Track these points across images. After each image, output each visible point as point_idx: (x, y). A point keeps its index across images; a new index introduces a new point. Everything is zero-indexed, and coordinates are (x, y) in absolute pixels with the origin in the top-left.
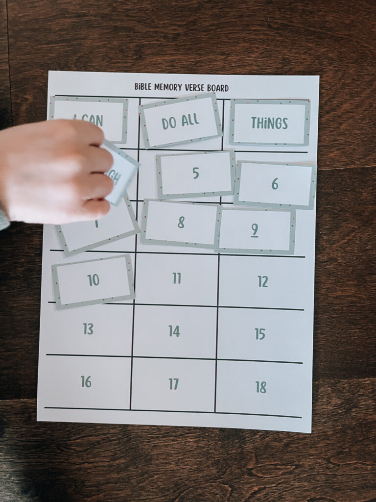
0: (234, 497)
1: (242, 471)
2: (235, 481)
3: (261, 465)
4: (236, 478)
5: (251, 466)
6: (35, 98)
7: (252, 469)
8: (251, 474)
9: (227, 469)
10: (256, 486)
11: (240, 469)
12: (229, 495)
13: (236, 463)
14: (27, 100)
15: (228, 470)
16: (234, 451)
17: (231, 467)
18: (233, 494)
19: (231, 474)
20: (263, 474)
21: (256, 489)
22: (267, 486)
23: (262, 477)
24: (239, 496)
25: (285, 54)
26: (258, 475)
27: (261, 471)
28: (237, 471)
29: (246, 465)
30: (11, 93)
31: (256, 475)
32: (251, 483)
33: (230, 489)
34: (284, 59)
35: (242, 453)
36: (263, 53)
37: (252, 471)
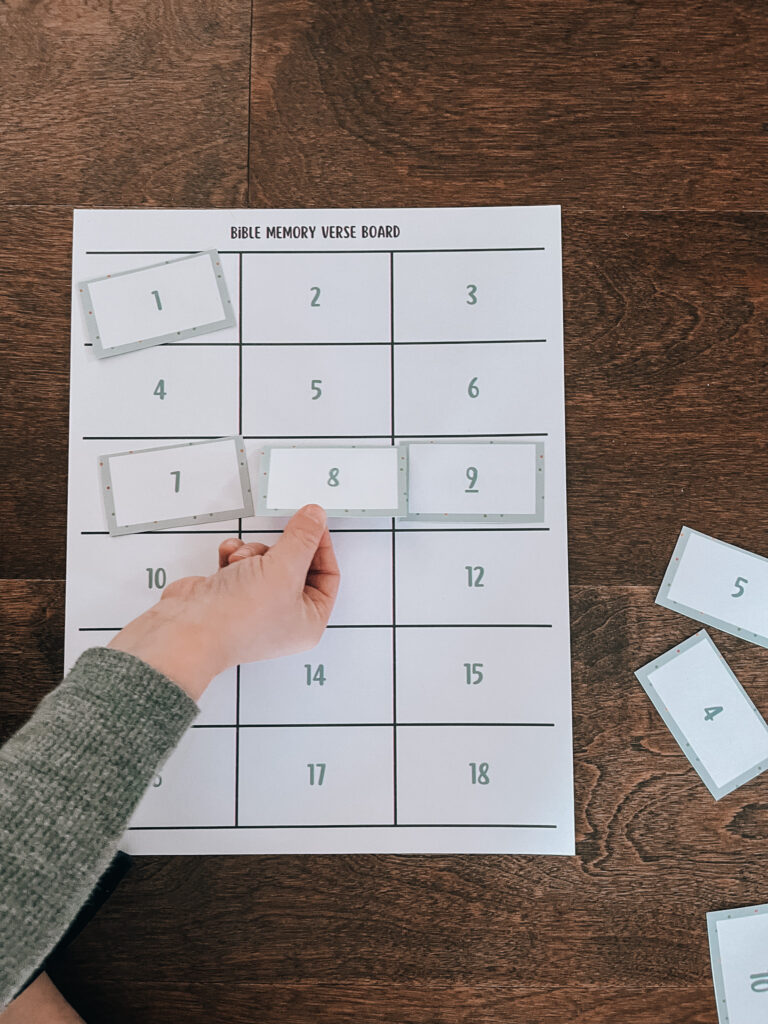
0: (605, 788)
1: (622, 740)
2: (607, 758)
3: (658, 732)
4: (610, 753)
5: (640, 733)
6: (294, 47)
7: (641, 738)
8: (638, 748)
9: (595, 735)
10: (648, 770)
11: (619, 736)
12: (595, 784)
13: (610, 725)
14: (278, 49)
15: (597, 737)
16: (610, 703)
17: (603, 731)
18: (603, 783)
19: (602, 745)
20: (661, 748)
21: (647, 776)
22: (668, 773)
23: (659, 755)
24: (615, 786)
25: (738, 14)
26: (652, 750)
27: (657, 742)
28: (613, 740)
29: (629, 729)
30: (251, 36)
31: (647, 751)
32: (640, 763)
33: (598, 773)
34: (737, 22)
35: (623, 707)
36: (700, 8)
37: (642, 742)
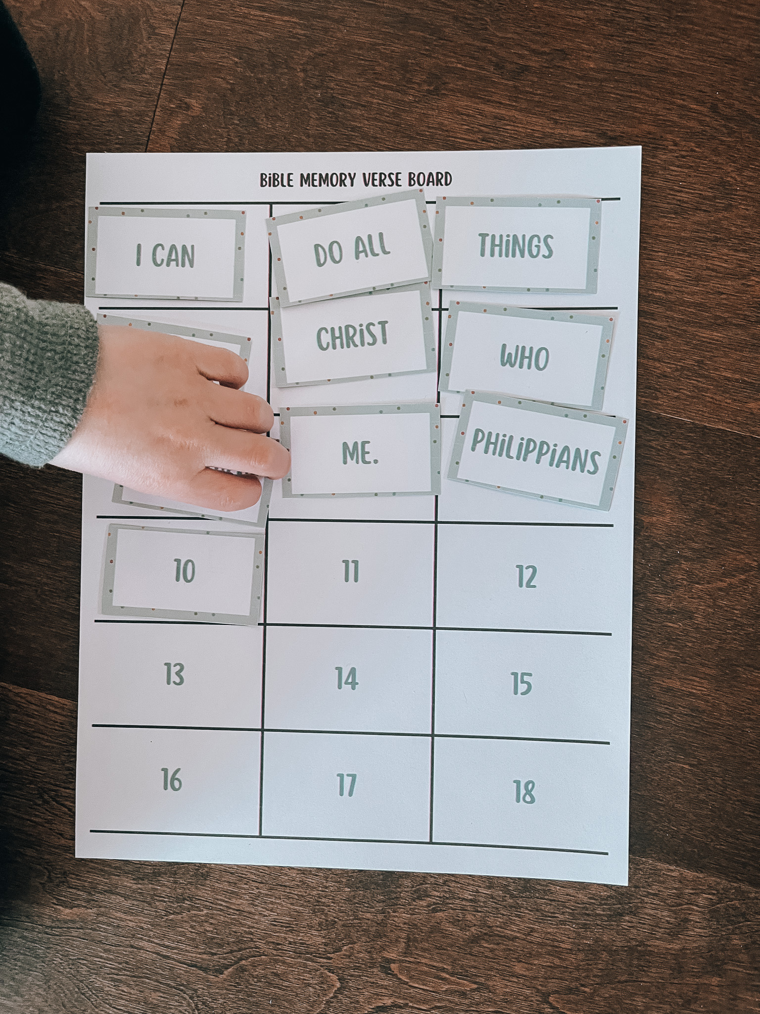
0: (340, 1001)
1: (373, 959)
2: (352, 972)
3: (412, 960)
4: (356, 968)
5: (392, 956)
6: (205, 109)
7: (394, 961)
8: (386, 970)
9: (344, 945)
10: (391, 996)
11: (369, 952)
12: (332, 995)
13: (364, 939)
14: (188, 107)
15: (345, 948)
16: (368, 915)
17: (355, 943)
18: (340, 996)
19: (349, 957)
20: (411, 978)
21: (388, 1002)
22: (411, 1004)
23: (406, 983)
24: (351, 1003)
25: (727, 174)
26: (401, 977)
27: (408, 970)
28: (362, 955)
29: (383, 948)
30: (162, 84)
31: (395, 976)
32: (382, 987)
33: (338, 985)
34: (723, 183)
35: (382, 924)
36: (683, 157)
37: (393, 966)
